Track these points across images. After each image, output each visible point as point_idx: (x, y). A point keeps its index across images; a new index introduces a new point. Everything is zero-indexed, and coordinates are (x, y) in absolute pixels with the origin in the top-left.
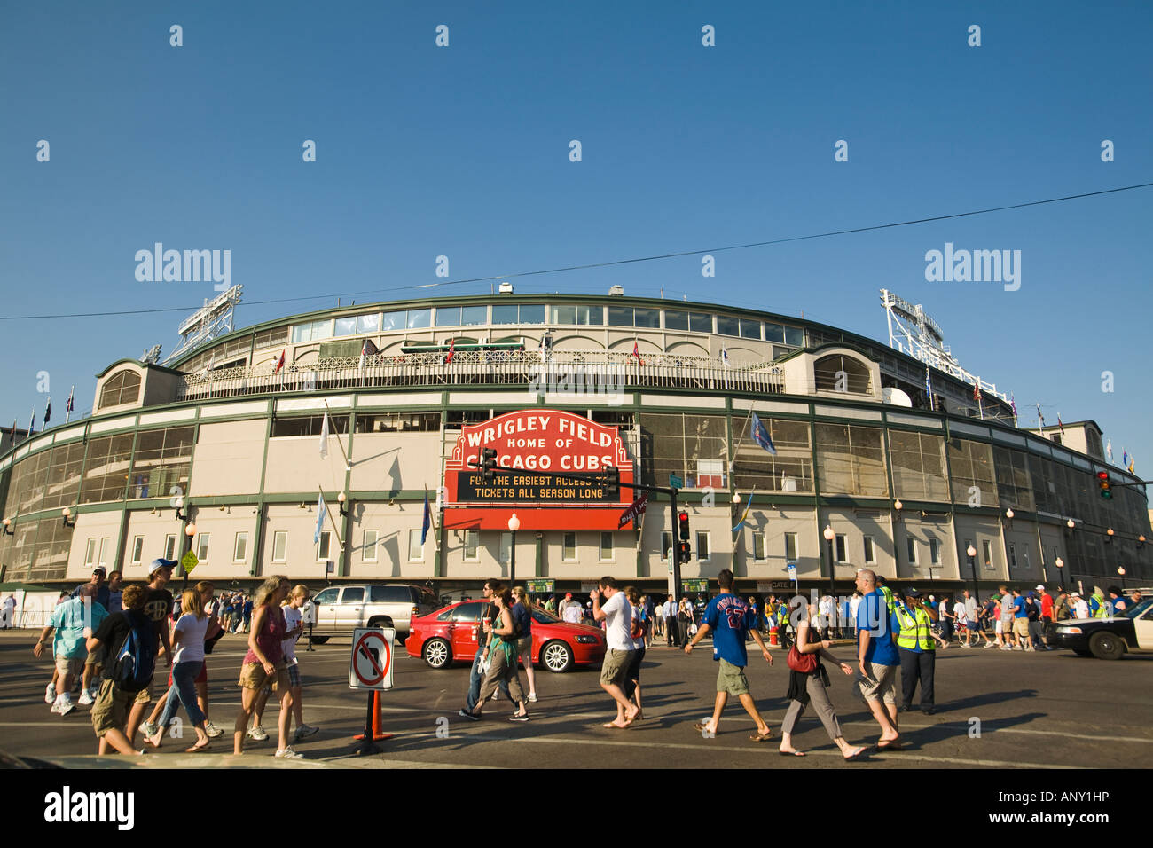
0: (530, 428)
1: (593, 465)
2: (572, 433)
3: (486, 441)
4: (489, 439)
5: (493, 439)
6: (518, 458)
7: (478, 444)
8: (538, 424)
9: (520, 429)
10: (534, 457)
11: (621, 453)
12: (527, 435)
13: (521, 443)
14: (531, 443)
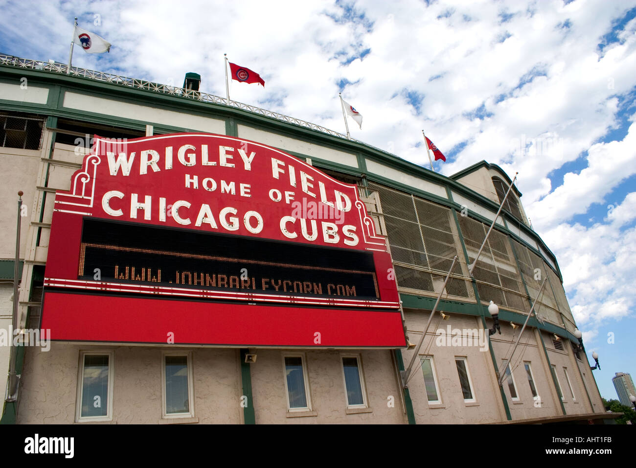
0: (223, 162)
1: (331, 237)
2: (293, 182)
3: (143, 171)
4: (149, 168)
5: (156, 169)
6: (205, 209)
7: (126, 172)
8: (237, 160)
9: (205, 161)
10: (234, 211)
11: (368, 224)
12: (219, 173)
13: (210, 184)
14: (228, 187)
